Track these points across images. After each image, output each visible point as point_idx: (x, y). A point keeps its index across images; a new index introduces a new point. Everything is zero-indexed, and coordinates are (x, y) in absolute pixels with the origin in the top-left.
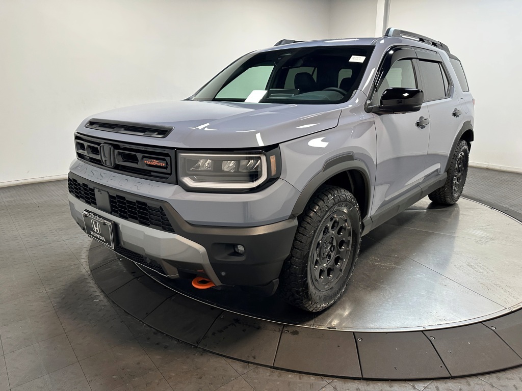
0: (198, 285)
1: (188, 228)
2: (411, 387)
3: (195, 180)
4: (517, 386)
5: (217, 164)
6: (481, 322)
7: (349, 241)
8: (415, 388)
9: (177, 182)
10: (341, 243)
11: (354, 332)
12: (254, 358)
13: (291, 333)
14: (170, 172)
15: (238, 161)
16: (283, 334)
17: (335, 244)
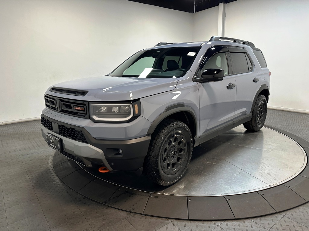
0: (102, 171)
1: (94, 141)
2: (213, 224)
3: (98, 117)
4: (270, 223)
5: (110, 109)
6: (257, 192)
7: (185, 149)
8: (215, 224)
9: (90, 118)
10: (181, 150)
11: (187, 197)
12: (134, 209)
13: (154, 197)
14: (86, 113)
15: (119, 107)
16: (150, 198)
17: (176, 150)
